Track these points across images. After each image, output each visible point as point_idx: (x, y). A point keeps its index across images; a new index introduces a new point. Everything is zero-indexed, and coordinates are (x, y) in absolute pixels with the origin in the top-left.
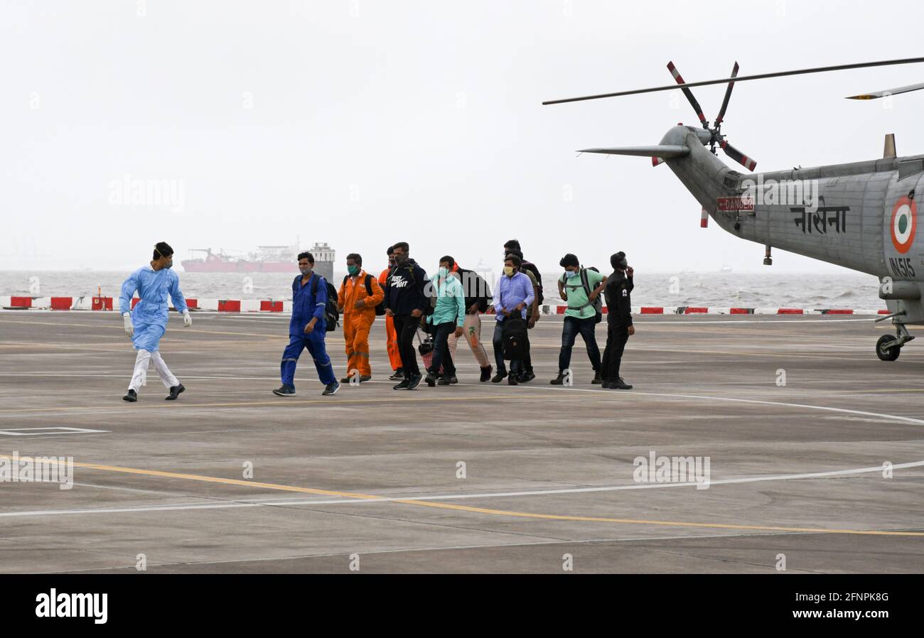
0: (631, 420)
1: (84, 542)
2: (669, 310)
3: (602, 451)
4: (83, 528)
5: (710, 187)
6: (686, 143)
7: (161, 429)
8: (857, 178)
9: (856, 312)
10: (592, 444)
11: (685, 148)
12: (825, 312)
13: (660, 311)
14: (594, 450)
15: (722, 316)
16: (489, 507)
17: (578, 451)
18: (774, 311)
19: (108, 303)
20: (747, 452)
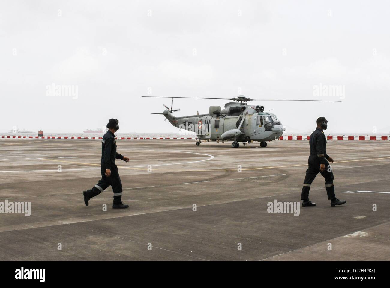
0: (161, 155)
1: (78, 174)
2: (164, 138)
3: (158, 160)
4: (77, 172)
5: (171, 119)
6: (167, 112)
7: (87, 157)
8: (193, 118)
9: (192, 138)
10: (155, 159)
11: (167, 113)
12: (188, 139)
13: (162, 138)
14: (156, 160)
15: (172, 139)
16: (141, 168)
17: (153, 160)
18: (180, 138)
19: (74, 138)
20: (180, 159)
